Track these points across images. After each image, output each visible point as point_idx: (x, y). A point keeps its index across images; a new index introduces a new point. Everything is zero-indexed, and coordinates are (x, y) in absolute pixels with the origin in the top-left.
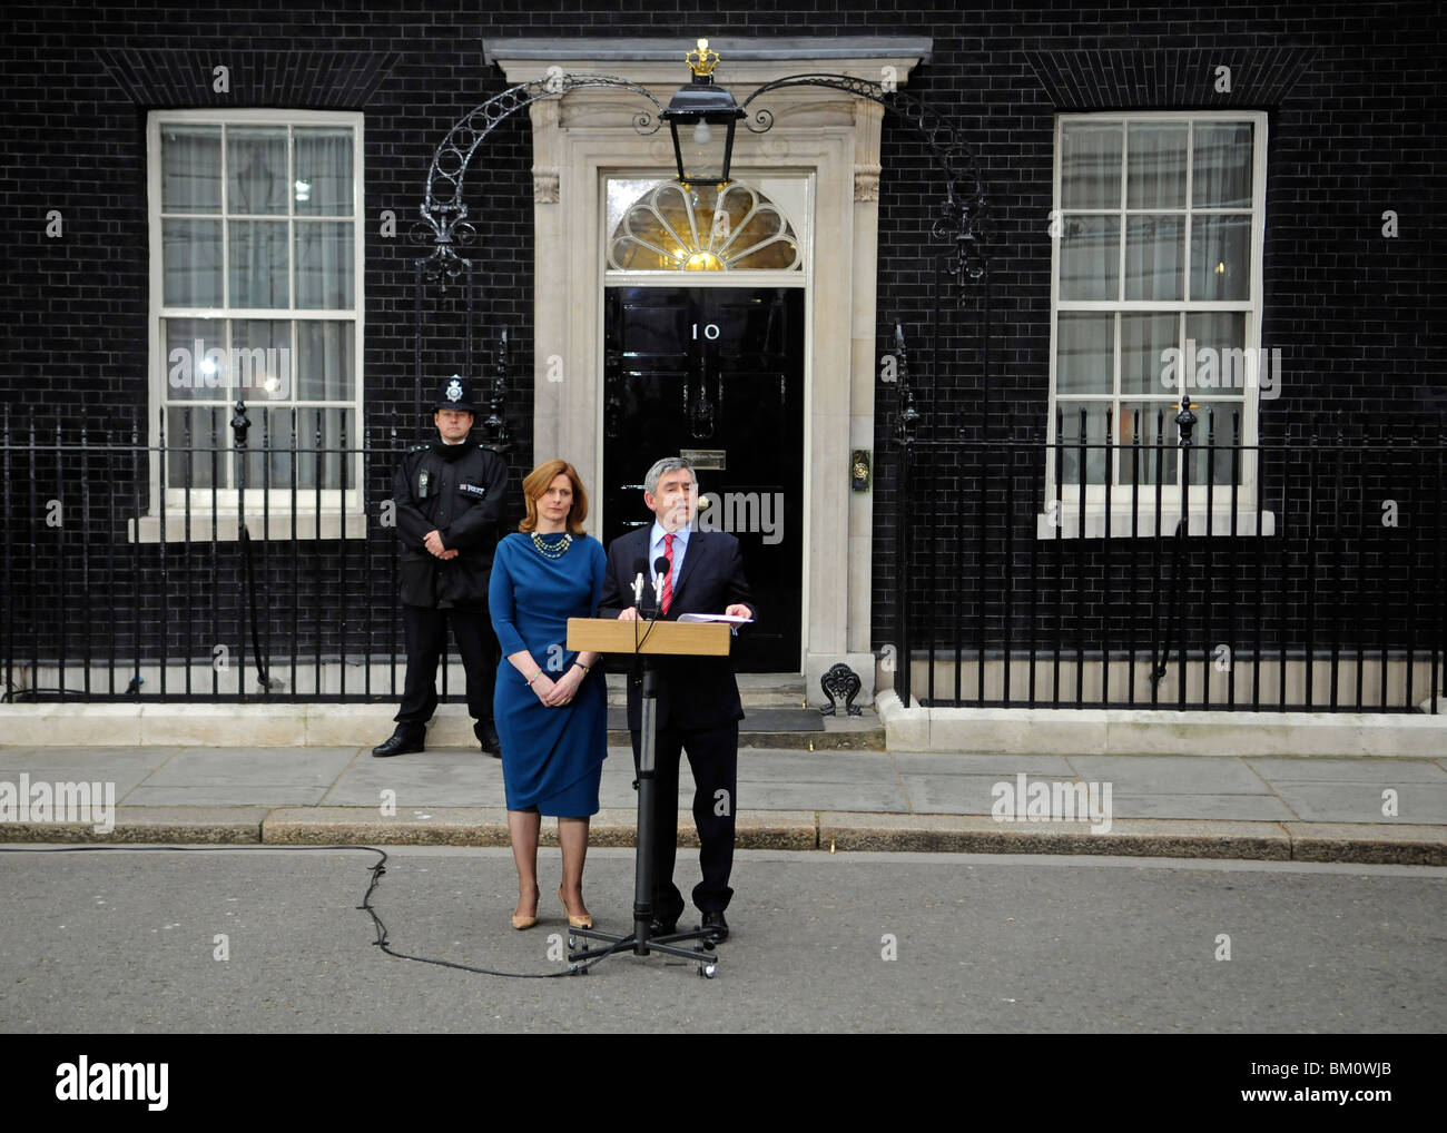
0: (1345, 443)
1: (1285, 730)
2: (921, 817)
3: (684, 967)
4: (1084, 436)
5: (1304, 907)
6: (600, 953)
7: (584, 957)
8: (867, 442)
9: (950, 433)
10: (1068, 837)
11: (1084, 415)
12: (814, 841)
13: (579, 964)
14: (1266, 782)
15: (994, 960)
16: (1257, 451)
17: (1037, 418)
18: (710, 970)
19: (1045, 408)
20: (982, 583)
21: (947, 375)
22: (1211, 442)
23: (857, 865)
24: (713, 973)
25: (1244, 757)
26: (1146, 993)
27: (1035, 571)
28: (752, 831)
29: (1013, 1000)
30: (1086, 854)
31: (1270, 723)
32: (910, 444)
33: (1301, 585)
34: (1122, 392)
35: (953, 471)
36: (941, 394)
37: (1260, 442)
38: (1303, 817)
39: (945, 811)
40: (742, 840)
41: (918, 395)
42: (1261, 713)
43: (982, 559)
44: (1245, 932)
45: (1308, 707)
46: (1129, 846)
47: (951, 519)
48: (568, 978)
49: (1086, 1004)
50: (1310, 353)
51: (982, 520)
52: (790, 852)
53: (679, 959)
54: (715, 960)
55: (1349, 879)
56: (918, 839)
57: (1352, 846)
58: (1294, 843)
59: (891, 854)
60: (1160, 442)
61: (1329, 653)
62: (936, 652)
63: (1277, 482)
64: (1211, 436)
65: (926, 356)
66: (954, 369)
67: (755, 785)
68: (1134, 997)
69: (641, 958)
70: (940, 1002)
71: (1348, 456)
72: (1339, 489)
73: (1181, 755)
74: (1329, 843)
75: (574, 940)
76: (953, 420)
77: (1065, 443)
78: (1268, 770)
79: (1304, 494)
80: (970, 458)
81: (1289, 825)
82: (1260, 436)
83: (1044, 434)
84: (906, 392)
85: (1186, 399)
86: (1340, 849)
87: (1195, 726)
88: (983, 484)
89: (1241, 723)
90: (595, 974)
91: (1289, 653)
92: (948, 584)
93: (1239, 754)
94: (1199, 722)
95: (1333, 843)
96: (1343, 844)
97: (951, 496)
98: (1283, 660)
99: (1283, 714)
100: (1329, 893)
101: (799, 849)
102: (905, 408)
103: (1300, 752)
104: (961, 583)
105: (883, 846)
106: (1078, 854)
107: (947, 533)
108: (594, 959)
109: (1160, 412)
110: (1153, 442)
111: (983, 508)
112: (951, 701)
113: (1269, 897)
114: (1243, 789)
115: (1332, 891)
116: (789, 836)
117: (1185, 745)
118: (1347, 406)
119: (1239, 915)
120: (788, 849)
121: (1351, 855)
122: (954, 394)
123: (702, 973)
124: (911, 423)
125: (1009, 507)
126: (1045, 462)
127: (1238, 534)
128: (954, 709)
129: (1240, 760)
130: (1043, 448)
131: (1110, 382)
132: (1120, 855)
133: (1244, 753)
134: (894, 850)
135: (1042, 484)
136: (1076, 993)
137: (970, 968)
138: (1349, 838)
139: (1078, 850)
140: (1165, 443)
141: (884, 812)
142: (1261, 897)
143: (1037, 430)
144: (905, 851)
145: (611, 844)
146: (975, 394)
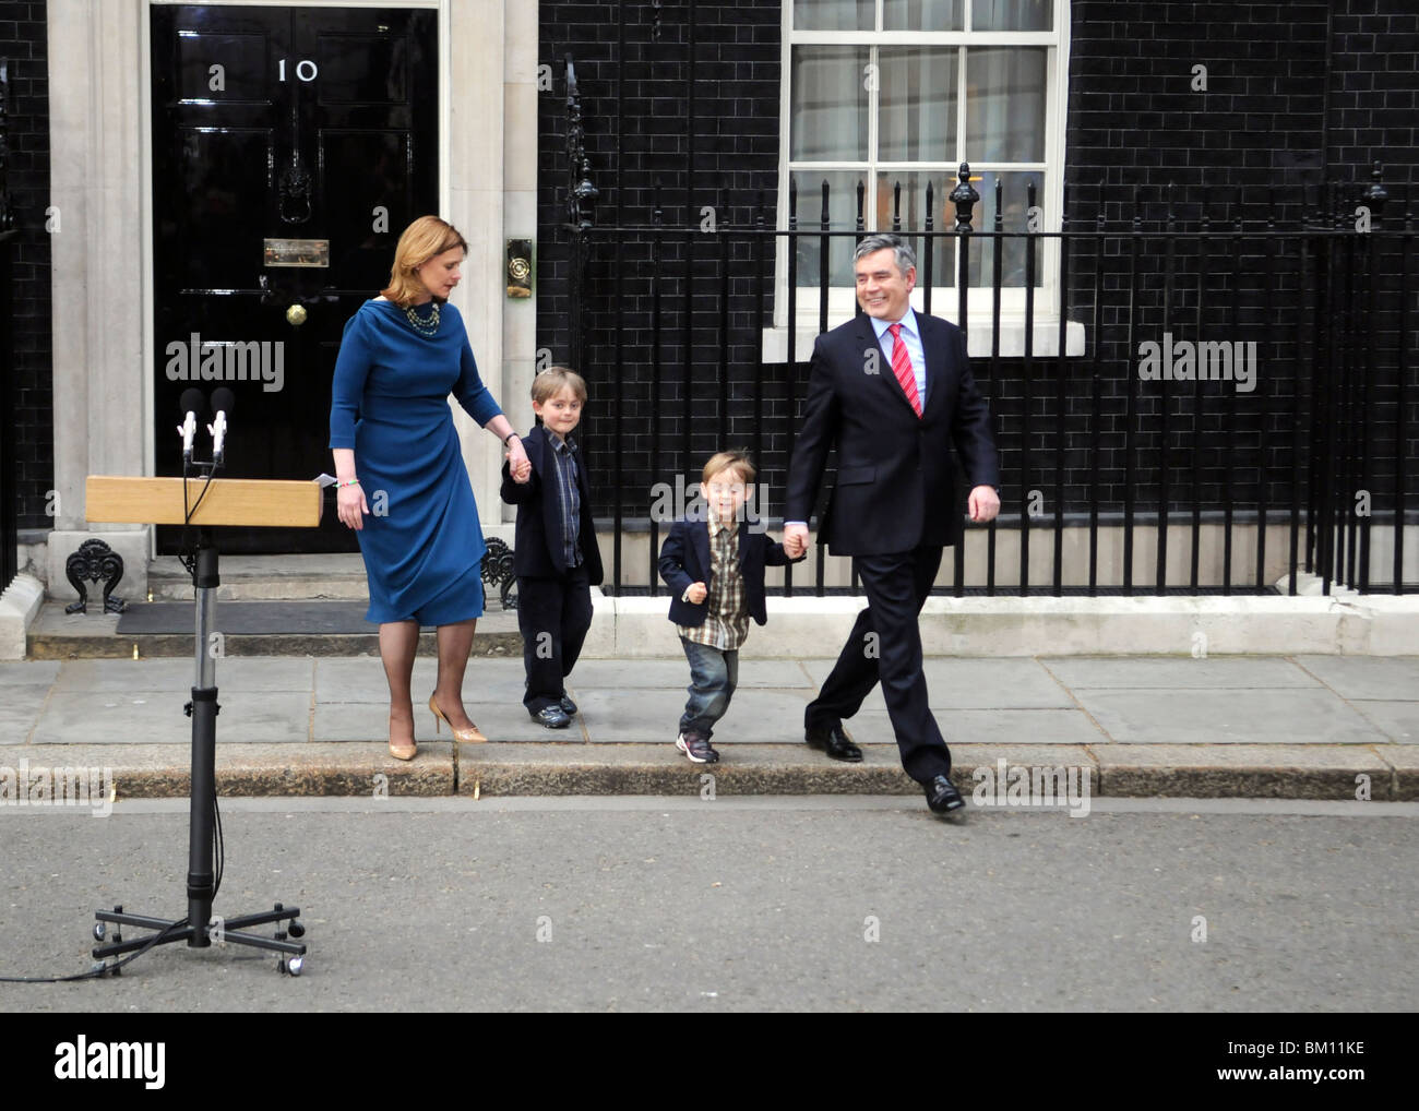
0: (1178, 228)
1: (1096, 621)
2: (600, 747)
3: (259, 962)
4: (825, 219)
5: (1112, 859)
6: (140, 946)
7: (115, 952)
8: (528, 229)
9: (644, 216)
10: (799, 770)
11: (826, 190)
12: (452, 783)
13: (109, 961)
14: (1068, 690)
15: (691, 940)
16: (1059, 240)
17: (761, 195)
18: (295, 964)
19: (773, 180)
20: (687, 425)
21: (638, 133)
22: (998, 227)
23: (510, 814)
24: (300, 969)
25: (1040, 658)
26: (895, 979)
27: (758, 408)
28: (363, 771)
29: (714, 994)
30: (824, 792)
31: (1076, 611)
32: (586, 232)
33: (1121, 422)
34: (881, 159)
35: (647, 269)
36: (631, 161)
37: (1065, 227)
38: (1117, 737)
39: (633, 739)
40: (350, 784)
41: (597, 162)
42: (1063, 598)
43: (687, 391)
44: (1032, 893)
45: (1128, 589)
46: (882, 781)
47: (644, 336)
48: (92, 982)
49: (811, 996)
50: (1132, 104)
51: (687, 337)
52: (417, 799)
53: (253, 951)
54: (303, 951)
55: (1174, 818)
56: (596, 777)
57: (1179, 774)
58: (1103, 773)
59: (557, 798)
60: (929, 227)
61: (1155, 515)
62: (625, 521)
63: (1088, 282)
64: (998, 219)
65: (609, 107)
66: (648, 126)
67: (372, 707)
68: (878, 984)
69: (200, 950)
70: (614, 999)
71: (1181, 246)
72: (1169, 290)
73: (955, 656)
74: (1148, 771)
75: (103, 928)
76: (647, 197)
77: (800, 229)
78: (1070, 673)
79: (1123, 299)
80: (669, 251)
81: (1097, 747)
82: (1065, 218)
83: (772, 217)
84: (580, 158)
85: (965, 168)
86: (1163, 779)
87: (977, 618)
88: (688, 288)
89: (1037, 612)
90: (132, 975)
91: (1101, 515)
92: (641, 425)
93: (1035, 654)
94: (981, 611)
95: (1153, 771)
96: (1167, 772)
97: (644, 303)
98: (1094, 525)
99: (1093, 598)
100: (1146, 838)
101: (430, 795)
102: (579, 180)
103: (1115, 649)
104: (657, 423)
105: (548, 789)
106: (813, 793)
107: (640, 355)
108: (130, 954)
109: (930, 186)
110: (922, 229)
111: (688, 320)
112: (646, 588)
113: (1068, 845)
114: (1038, 702)
115: (1153, 836)
116: (417, 777)
117: (962, 642)
118: (1181, 177)
119: (1026, 869)
120: (416, 795)
121: (1178, 787)
122: (649, 160)
123: (283, 969)
124: (587, 201)
125: (724, 321)
126: (774, 256)
127: (1036, 354)
128: (648, 598)
129: (1035, 661)
130: (772, 236)
131: (863, 147)
132: (870, 793)
133: (1042, 652)
134: (562, 794)
135: (771, 287)
136: (800, 981)
137: (659, 952)
138: (1175, 764)
139: (813, 789)
140: (936, 229)
141: (550, 742)
142: (1056, 846)
143: (760, 211)
144: (577, 793)
145: (164, 794)
146: (677, 161)
